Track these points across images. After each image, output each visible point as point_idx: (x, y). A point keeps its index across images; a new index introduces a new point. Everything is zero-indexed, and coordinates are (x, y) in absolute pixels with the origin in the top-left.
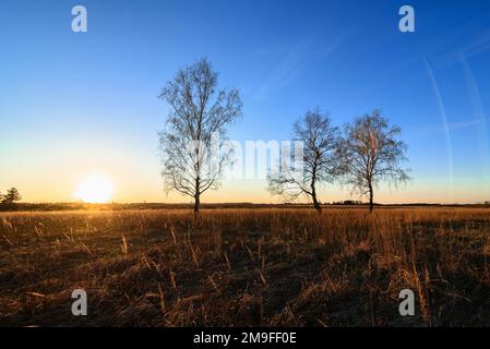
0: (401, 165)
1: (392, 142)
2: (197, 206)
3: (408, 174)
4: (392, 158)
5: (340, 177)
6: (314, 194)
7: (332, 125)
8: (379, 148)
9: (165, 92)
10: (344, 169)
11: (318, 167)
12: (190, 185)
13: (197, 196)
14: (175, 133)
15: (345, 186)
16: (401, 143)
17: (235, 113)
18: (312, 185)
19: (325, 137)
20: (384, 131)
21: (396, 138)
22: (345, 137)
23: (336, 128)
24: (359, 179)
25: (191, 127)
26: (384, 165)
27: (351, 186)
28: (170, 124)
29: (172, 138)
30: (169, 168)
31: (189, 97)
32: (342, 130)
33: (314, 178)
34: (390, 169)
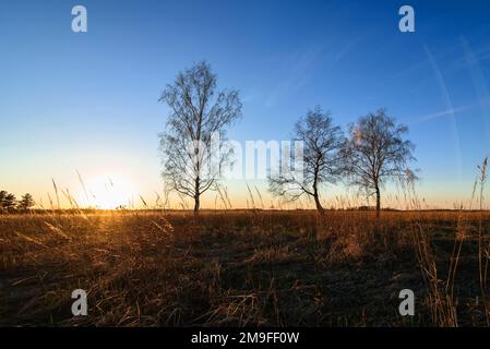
0: (409, 165)
1: (398, 141)
4: (399, 158)
6: (316, 195)
7: (334, 124)
8: (386, 148)
9: (165, 95)
10: (350, 171)
11: (320, 167)
12: (189, 186)
13: (196, 197)
14: (174, 135)
16: (407, 142)
17: (234, 115)
18: (314, 186)
19: (327, 137)
20: (391, 130)
21: (403, 137)
24: (365, 180)
25: (190, 129)
26: (391, 166)
28: (170, 126)
29: (173, 140)
30: (169, 168)
31: (188, 99)
33: (316, 179)
34: (397, 169)
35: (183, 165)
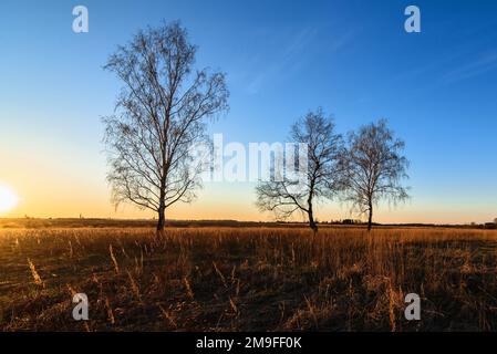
0: (402, 182)
1: (395, 157)
2: (161, 223)
3: (407, 192)
4: (394, 174)
5: (340, 193)
6: (310, 212)
7: (336, 131)
8: (382, 162)
10: (345, 184)
11: (317, 180)
12: (151, 195)
13: (161, 210)
14: (131, 122)
15: (345, 204)
16: (403, 158)
17: (218, 105)
18: (309, 201)
19: (327, 145)
20: (389, 143)
21: (400, 152)
22: (348, 147)
23: (340, 136)
24: (360, 195)
25: (155, 117)
26: (385, 182)
27: (351, 203)
28: (123, 109)
29: (126, 129)
30: (120, 170)
31: (153, 74)
32: (345, 139)
33: (311, 192)
34: (391, 186)
35: (143, 167)
